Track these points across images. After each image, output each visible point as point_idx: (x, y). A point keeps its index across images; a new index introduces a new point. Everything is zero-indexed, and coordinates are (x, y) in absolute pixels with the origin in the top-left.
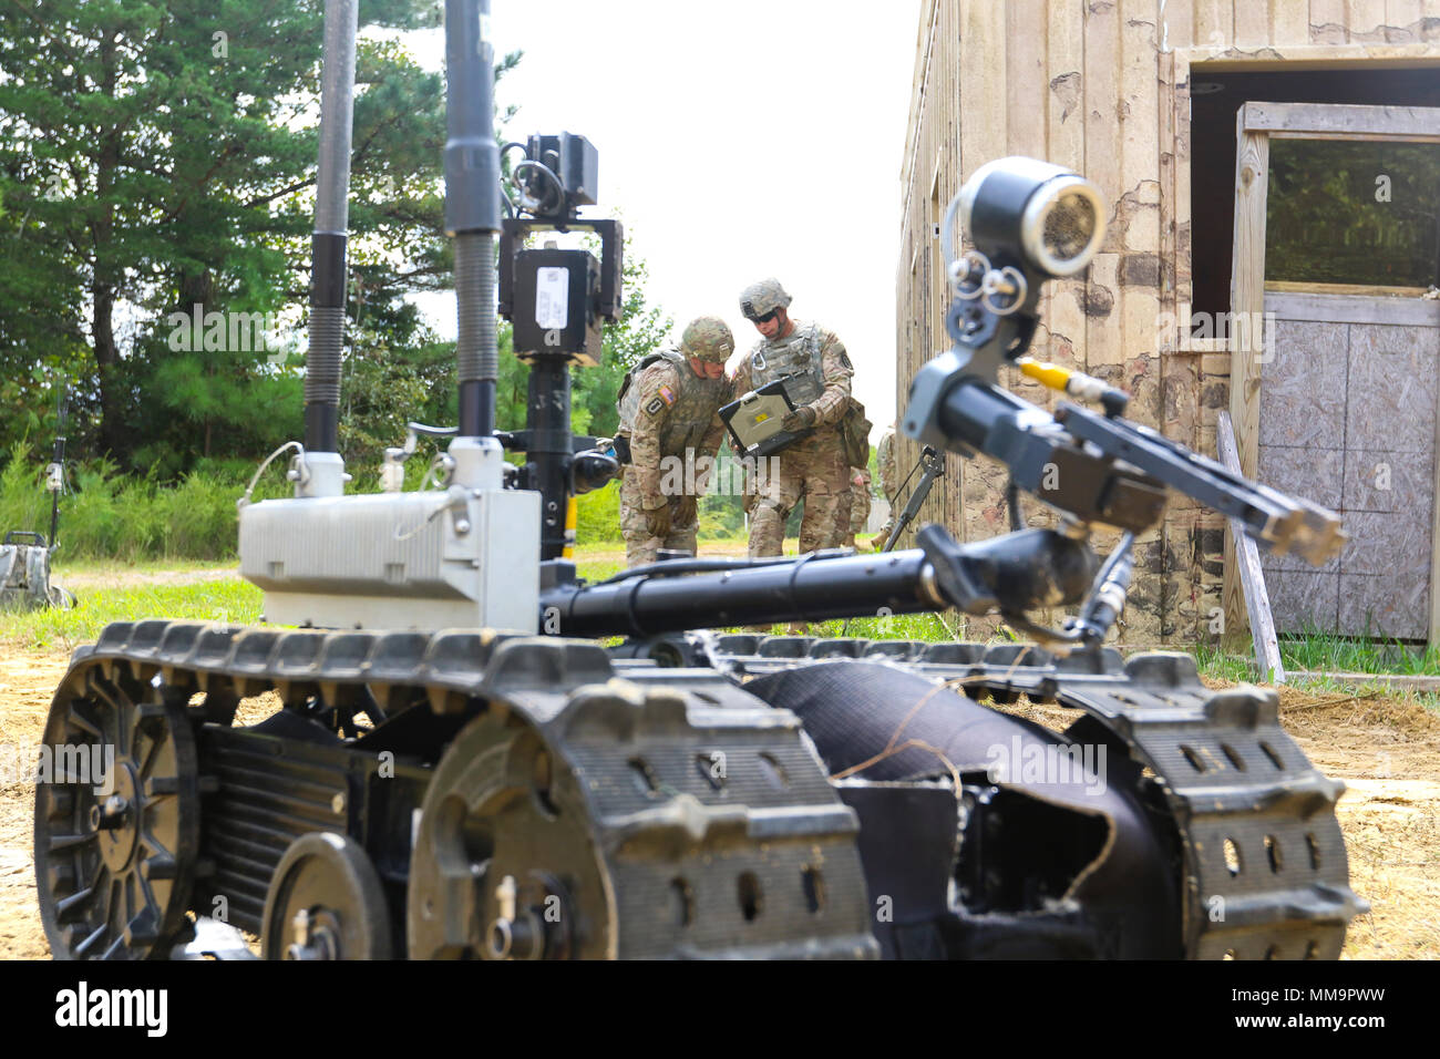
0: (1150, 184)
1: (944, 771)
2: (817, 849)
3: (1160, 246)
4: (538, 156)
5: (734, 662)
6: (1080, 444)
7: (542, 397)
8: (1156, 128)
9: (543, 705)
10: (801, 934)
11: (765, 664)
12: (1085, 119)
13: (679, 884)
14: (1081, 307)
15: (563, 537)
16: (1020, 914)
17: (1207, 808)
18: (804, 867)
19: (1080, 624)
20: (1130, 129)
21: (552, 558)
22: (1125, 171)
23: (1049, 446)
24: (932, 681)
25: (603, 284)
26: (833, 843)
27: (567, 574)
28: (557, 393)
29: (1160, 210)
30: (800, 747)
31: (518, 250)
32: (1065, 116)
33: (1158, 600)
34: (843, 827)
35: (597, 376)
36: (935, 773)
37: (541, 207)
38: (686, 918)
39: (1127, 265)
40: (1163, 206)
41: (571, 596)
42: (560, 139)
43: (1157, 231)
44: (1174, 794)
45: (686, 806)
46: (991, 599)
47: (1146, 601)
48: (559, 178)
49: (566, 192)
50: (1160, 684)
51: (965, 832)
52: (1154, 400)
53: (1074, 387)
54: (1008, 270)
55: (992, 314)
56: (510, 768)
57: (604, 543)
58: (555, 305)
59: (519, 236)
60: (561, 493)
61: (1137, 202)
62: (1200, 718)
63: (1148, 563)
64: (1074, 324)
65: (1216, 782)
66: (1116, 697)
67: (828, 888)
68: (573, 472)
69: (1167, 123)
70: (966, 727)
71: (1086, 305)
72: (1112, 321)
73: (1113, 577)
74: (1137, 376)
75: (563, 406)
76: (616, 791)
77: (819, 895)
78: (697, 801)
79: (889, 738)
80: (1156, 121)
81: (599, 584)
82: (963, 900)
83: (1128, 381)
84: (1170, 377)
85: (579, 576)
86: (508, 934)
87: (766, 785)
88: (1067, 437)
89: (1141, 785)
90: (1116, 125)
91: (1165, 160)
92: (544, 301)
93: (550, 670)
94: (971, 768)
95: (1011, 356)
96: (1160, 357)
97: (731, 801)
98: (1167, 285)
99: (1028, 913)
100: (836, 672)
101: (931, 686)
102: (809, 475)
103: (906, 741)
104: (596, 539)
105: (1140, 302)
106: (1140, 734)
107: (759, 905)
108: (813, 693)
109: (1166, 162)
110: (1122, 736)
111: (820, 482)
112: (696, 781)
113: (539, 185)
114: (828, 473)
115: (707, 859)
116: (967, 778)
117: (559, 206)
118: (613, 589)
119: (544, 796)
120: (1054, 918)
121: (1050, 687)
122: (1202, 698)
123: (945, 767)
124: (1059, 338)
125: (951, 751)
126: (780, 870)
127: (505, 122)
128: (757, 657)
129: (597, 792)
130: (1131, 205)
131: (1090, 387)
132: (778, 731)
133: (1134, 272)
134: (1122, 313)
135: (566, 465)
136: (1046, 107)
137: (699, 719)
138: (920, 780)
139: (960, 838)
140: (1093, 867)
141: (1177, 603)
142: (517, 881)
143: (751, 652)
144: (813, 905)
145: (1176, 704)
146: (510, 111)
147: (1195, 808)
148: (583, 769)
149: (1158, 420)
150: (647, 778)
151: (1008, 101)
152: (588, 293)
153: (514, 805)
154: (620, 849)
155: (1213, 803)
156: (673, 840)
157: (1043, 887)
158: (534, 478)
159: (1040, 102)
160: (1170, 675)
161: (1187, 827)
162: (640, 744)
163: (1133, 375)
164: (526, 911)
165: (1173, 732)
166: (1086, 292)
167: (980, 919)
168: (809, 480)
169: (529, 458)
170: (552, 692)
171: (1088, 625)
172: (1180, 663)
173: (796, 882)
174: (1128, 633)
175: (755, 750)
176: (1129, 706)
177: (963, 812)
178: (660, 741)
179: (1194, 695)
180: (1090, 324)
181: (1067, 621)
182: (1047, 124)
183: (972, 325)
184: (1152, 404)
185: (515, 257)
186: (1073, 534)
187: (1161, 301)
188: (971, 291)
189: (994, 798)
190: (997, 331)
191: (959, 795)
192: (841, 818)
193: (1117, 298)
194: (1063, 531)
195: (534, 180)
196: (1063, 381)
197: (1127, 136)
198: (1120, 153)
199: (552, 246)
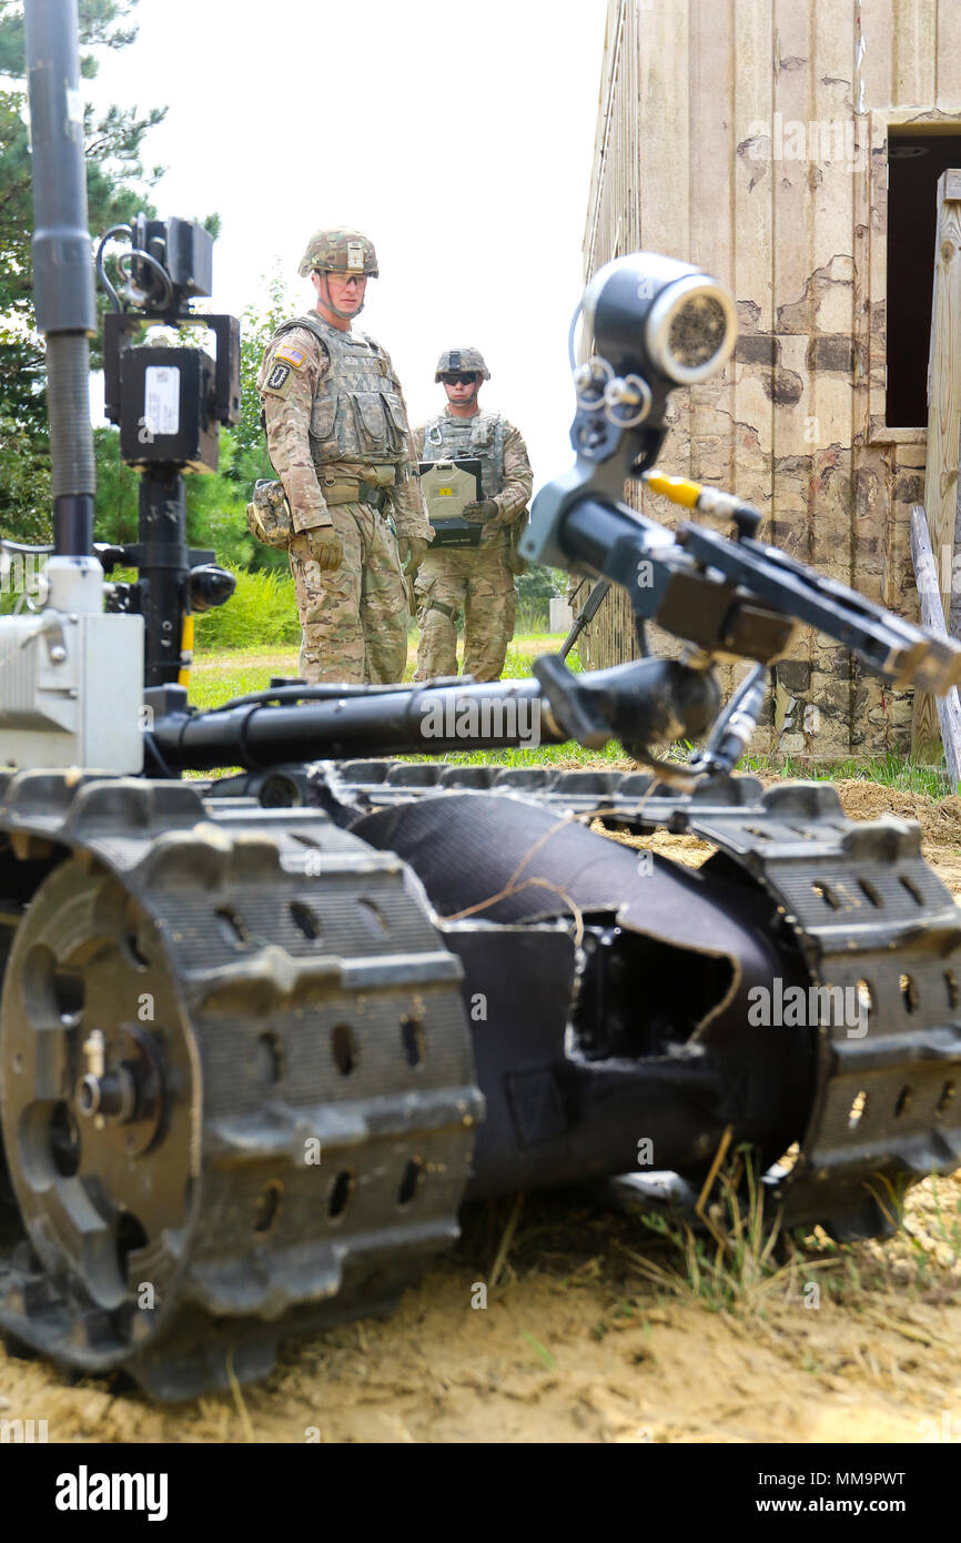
0: (842, 259)
1: (565, 911)
2: (418, 1000)
3: (854, 328)
4: (143, 245)
5: (359, 792)
6: (702, 569)
7: (153, 508)
8: (851, 198)
9: (126, 851)
10: (402, 1087)
11: (391, 794)
12: (774, 187)
13: (269, 1039)
14: (767, 393)
15: (179, 659)
16: (642, 1060)
17: (838, 948)
18: (404, 1018)
19: (707, 757)
20: (822, 200)
21: (161, 684)
22: (817, 245)
23: (668, 571)
24: (559, 814)
25: (217, 383)
26: (435, 992)
27: (177, 702)
28: (170, 504)
29: (853, 288)
30: (403, 892)
31: (124, 348)
32: (752, 184)
33: (846, 707)
34: (447, 976)
35: (258, 465)
36: (557, 912)
37: (148, 301)
38: (276, 1075)
39: (817, 348)
40: (857, 283)
41: (181, 725)
42: (167, 226)
43: (850, 312)
44: (804, 933)
45: (274, 958)
46: (608, 733)
47: (834, 708)
48: (167, 270)
49: (174, 285)
50: (799, 815)
51: (583, 976)
52: (844, 493)
53: (705, 503)
54: (632, 378)
55: (615, 427)
56: (98, 916)
57: (266, 647)
58: (166, 408)
59: (127, 332)
60: (175, 612)
61: (829, 279)
62: (838, 852)
63: (837, 668)
64: (761, 412)
65: (850, 919)
66: (751, 831)
67: (428, 1041)
68: (189, 588)
69: (862, 192)
70: (590, 864)
71: (774, 391)
72: (801, 407)
73: (743, 706)
74: (826, 469)
75: (177, 518)
76: (201, 943)
77: (421, 1049)
78: (285, 953)
79: (511, 875)
80: (850, 189)
81: (212, 712)
82: (581, 1045)
83: (818, 474)
84: (862, 469)
85: (191, 702)
86: (96, 1090)
87: (365, 933)
88: (688, 559)
89: (774, 922)
90: (808, 194)
91: (860, 232)
92: (153, 404)
93: (136, 813)
94: (594, 908)
95: (637, 471)
96: (852, 448)
97: (326, 952)
98: (860, 370)
99: (651, 1059)
100: (459, 805)
101: (556, 819)
102: (473, 575)
103: (527, 878)
104: (258, 642)
105: (833, 389)
106: (772, 871)
107: (355, 1058)
108: (434, 827)
109: (860, 236)
110: (754, 872)
111: (485, 582)
112: (289, 930)
113: (146, 277)
114: (493, 573)
115: (299, 1013)
116: (590, 919)
117: (166, 300)
118: (224, 717)
119: (133, 942)
120: (676, 1062)
121: (681, 821)
122: (842, 830)
123: (567, 906)
124: (744, 427)
125: (575, 891)
126: (378, 1023)
127: (152, 185)
128: (386, 786)
129: (179, 944)
130: (823, 282)
131: (721, 503)
132: (380, 876)
133: (824, 355)
134: (812, 400)
135: (181, 582)
136: (733, 174)
137: (292, 863)
138: (536, 923)
139: (578, 983)
140: (717, 1011)
141: (867, 710)
142: (105, 1035)
143: (380, 780)
144: (413, 1056)
145: (814, 838)
146: (157, 172)
147: (826, 948)
148: (166, 920)
149: (849, 516)
150: (236, 928)
151: (691, 167)
152: (201, 395)
153: (103, 955)
154: (204, 1003)
155: (846, 942)
156: (260, 994)
157: (670, 1030)
158: (146, 596)
159: (726, 168)
160: (811, 805)
161: (818, 968)
162: (228, 892)
163: (822, 467)
164: (116, 1066)
165: (808, 868)
166: (773, 377)
167: (597, 1066)
168: (473, 581)
169: (142, 574)
170: (138, 838)
171: (715, 758)
172: (821, 794)
173: (395, 1035)
174: (815, 743)
175: (355, 895)
176: (762, 840)
177: (580, 956)
178: (252, 888)
179: (835, 827)
180: (778, 413)
181: (693, 754)
182: (733, 193)
183: (594, 438)
184: (843, 498)
185: (122, 356)
186: (696, 664)
187: (853, 386)
188: (594, 400)
189: (616, 939)
190: (619, 446)
191: (578, 939)
192: (443, 966)
193: (806, 385)
194: (685, 660)
195: (139, 271)
196: (692, 498)
197: (820, 205)
198: (811, 227)
199: (162, 344)
